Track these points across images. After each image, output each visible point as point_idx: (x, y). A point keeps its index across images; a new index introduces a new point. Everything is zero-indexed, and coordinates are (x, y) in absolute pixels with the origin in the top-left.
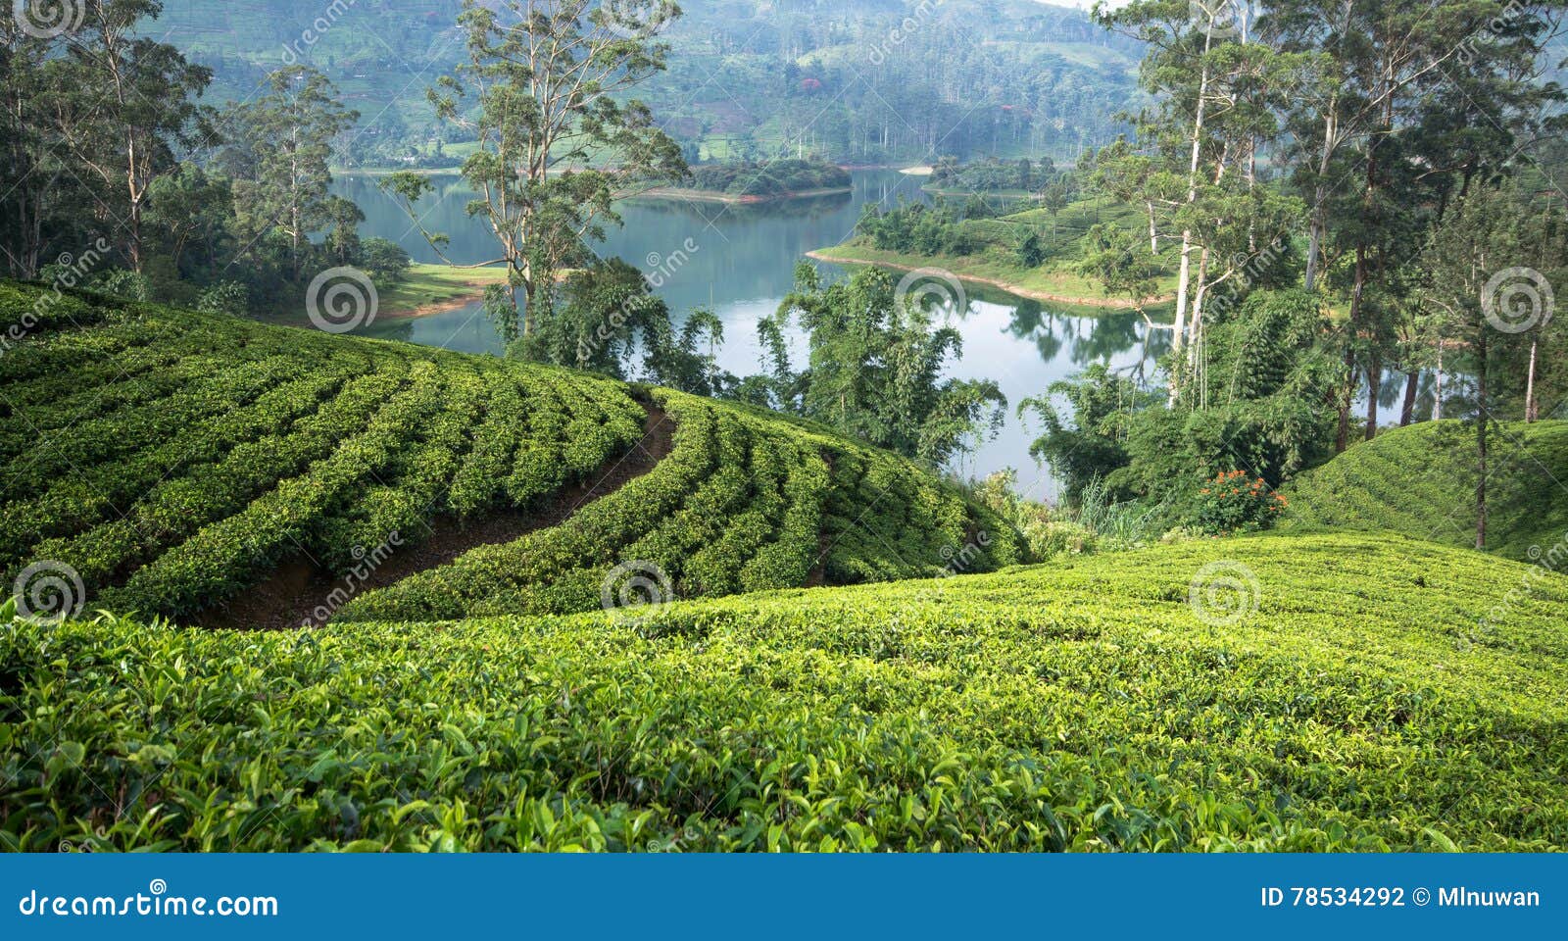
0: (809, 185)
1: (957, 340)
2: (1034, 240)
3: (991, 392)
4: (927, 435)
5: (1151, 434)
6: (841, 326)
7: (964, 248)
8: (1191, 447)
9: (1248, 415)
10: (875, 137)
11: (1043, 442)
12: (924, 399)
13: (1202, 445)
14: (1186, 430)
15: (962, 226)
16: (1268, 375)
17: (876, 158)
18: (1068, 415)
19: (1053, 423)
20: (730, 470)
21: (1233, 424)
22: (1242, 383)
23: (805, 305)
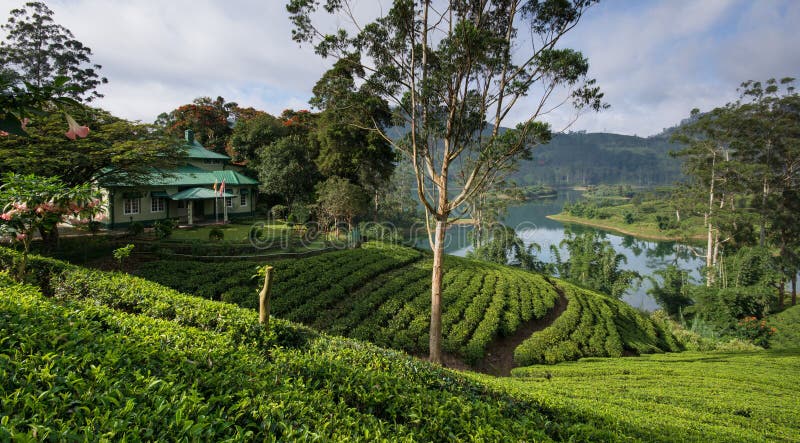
0: (543, 194)
1: (625, 258)
2: (630, 215)
3: (636, 275)
4: (615, 287)
5: (703, 295)
6: (582, 250)
7: (603, 217)
8: (721, 302)
9: (746, 292)
10: (564, 178)
11: (651, 291)
12: (614, 276)
13: (726, 301)
14: (719, 294)
15: (601, 210)
16: (753, 278)
17: (565, 185)
18: (661, 282)
19: (655, 283)
20: (586, 309)
21: (739, 295)
22: (741, 279)
23: (569, 243)
